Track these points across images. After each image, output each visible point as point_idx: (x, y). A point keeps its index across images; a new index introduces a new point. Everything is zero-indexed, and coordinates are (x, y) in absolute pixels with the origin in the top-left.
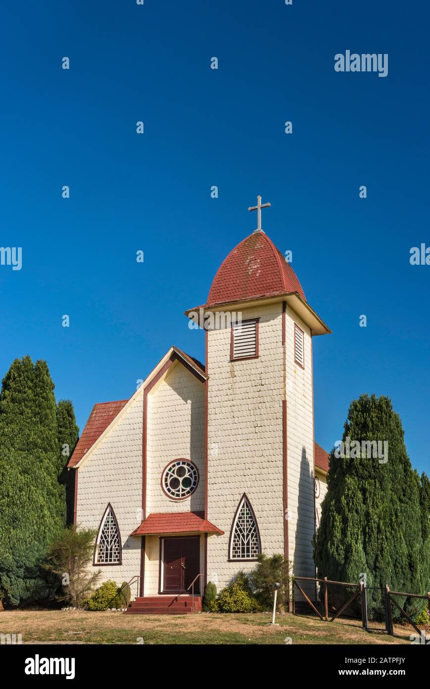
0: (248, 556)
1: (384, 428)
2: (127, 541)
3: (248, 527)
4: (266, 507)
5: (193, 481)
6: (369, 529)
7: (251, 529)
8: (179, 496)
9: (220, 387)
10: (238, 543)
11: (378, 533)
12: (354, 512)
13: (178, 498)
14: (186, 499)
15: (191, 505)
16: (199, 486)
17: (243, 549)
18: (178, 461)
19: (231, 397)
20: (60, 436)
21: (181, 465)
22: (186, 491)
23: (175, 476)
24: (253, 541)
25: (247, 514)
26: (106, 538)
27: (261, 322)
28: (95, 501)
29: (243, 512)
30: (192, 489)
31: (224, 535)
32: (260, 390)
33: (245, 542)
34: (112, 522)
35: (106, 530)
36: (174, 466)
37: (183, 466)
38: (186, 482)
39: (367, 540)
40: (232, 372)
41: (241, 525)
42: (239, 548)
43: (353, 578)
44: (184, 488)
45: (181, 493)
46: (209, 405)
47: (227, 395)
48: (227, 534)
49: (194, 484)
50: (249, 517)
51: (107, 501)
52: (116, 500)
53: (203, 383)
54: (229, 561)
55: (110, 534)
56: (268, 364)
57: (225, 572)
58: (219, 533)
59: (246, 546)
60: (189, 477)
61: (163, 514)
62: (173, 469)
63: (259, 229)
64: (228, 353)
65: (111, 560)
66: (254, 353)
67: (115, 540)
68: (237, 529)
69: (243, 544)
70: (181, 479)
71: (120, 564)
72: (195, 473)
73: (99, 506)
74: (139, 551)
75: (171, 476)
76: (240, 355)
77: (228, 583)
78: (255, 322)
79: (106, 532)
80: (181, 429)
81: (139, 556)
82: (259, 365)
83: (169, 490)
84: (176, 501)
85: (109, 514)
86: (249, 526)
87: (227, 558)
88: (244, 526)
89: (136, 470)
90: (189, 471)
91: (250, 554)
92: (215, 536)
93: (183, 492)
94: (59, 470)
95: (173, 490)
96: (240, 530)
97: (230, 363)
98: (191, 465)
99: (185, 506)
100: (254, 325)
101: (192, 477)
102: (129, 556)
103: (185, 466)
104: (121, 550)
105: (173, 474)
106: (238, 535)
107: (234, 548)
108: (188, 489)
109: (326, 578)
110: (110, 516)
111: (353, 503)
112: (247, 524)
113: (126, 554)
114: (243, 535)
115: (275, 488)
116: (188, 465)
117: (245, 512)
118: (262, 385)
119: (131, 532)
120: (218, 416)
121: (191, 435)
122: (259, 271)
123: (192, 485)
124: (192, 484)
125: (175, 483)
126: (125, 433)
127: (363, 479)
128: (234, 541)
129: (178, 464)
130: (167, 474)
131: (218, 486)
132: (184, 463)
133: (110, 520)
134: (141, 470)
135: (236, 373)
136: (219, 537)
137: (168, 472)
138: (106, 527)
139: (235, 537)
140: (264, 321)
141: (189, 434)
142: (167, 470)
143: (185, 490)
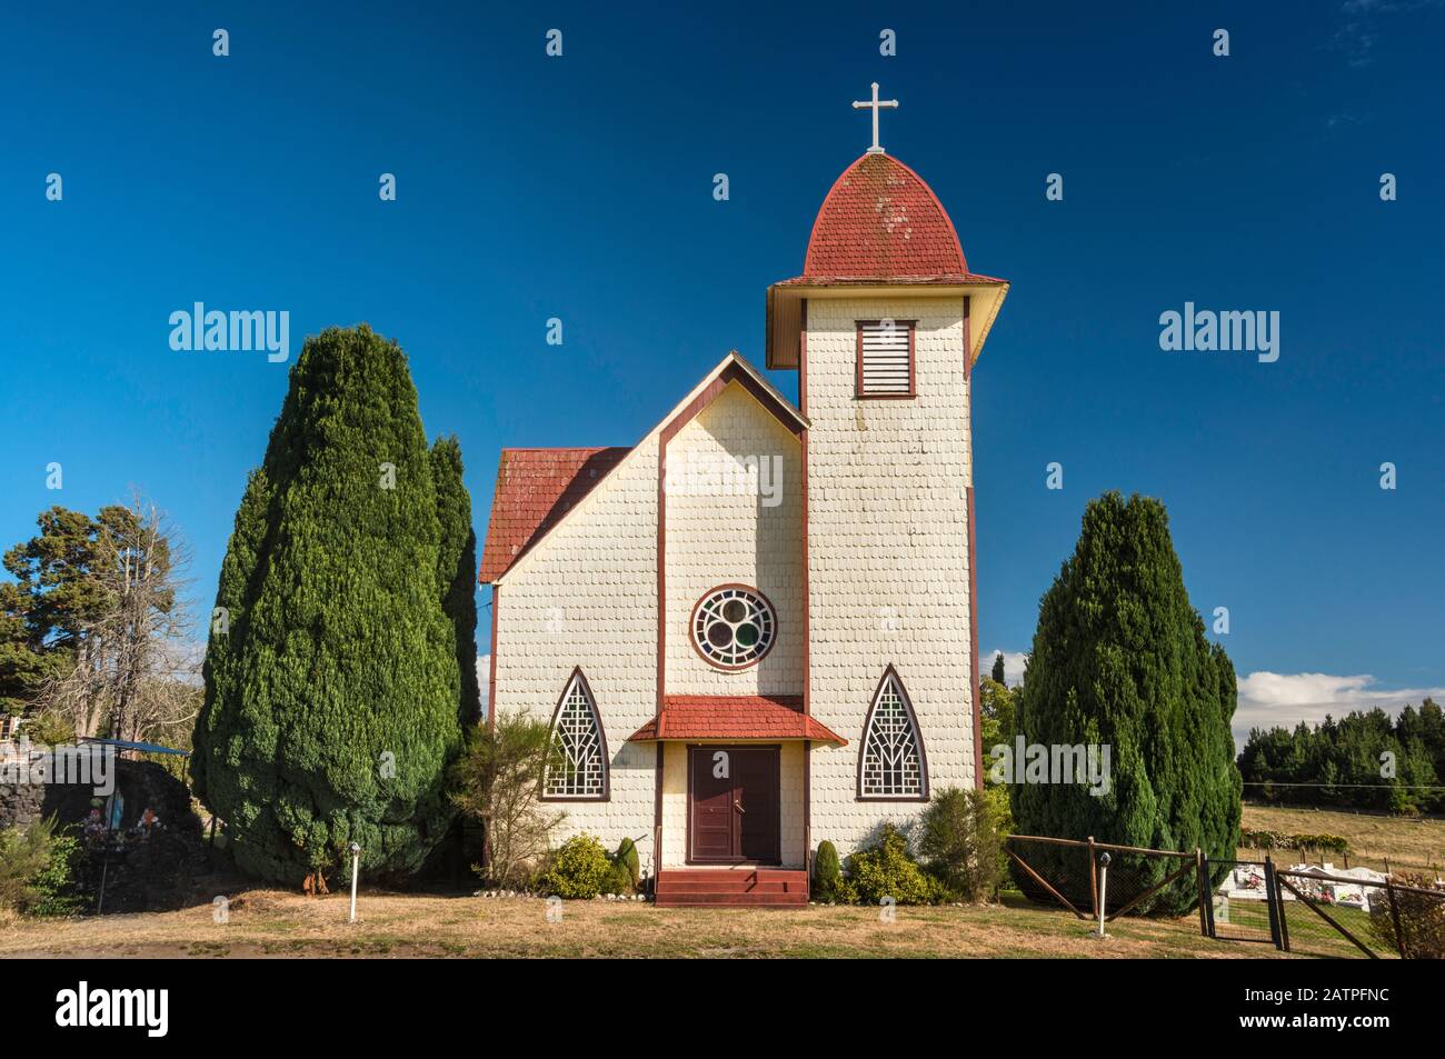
0: (898, 790)
1: (1163, 557)
2: (621, 751)
3: (897, 732)
4: (936, 695)
5: (761, 632)
6: (1156, 745)
7: (903, 737)
8: (731, 662)
9: (834, 448)
10: (877, 764)
11: (1174, 754)
12: (1123, 712)
13: (727, 665)
14: (748, 669)
15: (760, 682)
16: (776, 643)
17: (887, 777)
18: (727, 590)
19: (857, 470)
20: (442, 511)
21: (734, 598)
22: (747, 652)
23: (721, 619)
24: (909, 760)
25: (896, 706)
26: (568, 742)
27: (920, 329)
28: (540, 661)
29: (886, 702)
30: (759, 649)
31: (847, 747)
32: (919, 463)
33: (892, 763)
34: (582, 708)
35: (568, 726)
36: (718, 598)
37: (739, 599)
38: (747, 634)
39: (1153, 766)
40: (860, 420)
41: (883, 728)
42: (878, 775)
43: (1140, 839)
44: (739, 645)
45: (734, 655)
46: (809, 479)
47: (849, 464)
48: (854, 745)
49: (766, 638)
50: (900, 714)
51: (571, 663)
52: (594, 661)
53: (795, 434)
54: (859, 799)
55: (577, 734)
56: (934, 412)
57: (852, 821)
58: (837, 742)
59: (893, 771)
60: (751, 623)
61: (696, 697)
62: (716, 605)
63: (876, 148)
64: (851, 380)
65: (580, 791)
66: (906, 388)
67: (591, 749)
68: (875, 736)
69: (887, 766)
70: (734, 627)
71: (606, 799)
72: (766, 616)
73: (551, 672)
74: (652, 773)
75: (711, 618)
76: (876, 388)
77: (856, 845)
78: (907, 328)
79: (569, 730)
80: (734, 524)
81: (652, 784)
82: (916, 412)
83: (707, 647)
84: (726, 671)
85: (575, 690)
86: (900, 730)
87: (853, 794)
88: (889, 730)
89: (643, 601)
90: (752, 612)
91: (903, 787)
92: (826, 748)
93: (740, 655)
94: (442, 587)
95: (715, 649)
96: (880, 737)
97: (855, 402)
98: (759, 598)
99: (746, 682)
100: (905, 334)
101: (760, 625)
102: (627, 783)
103: (744, 601)
104: (608, 769)
105: (715, 615)
106: (877, 748)
107: (868, 775)
108: (751, 648)
109: (1091, 838)
110: (578, 696)
111: (1120, 696)
112: (894, 727)
113: (617, 777)
114: (887, 749)
115: (954, 658)
116: (751, 598)
117: (891, 703)
118: (923, 452)
119: (630, 733)
120: (829, 505)
121: (757, 537)
122: (910, 230)
123: (759, 641)
124: (760, 637)
125: (720, 634)
126: (616, 519)
127: (1134, 650)
128: (868, 760)
129: (728, 595)
130: (703, 615)
131: (832, 647)
132: (740, 594)
133: (578, 704)
134: (654, 601)
135: (868, 423)
136: (836, 750)
137: (705, 610)
138: (568, 719)
139: (870, 752)
140: (926, 329)
141: (752, 535)
142: (702, 607)
143: (744, 650)
